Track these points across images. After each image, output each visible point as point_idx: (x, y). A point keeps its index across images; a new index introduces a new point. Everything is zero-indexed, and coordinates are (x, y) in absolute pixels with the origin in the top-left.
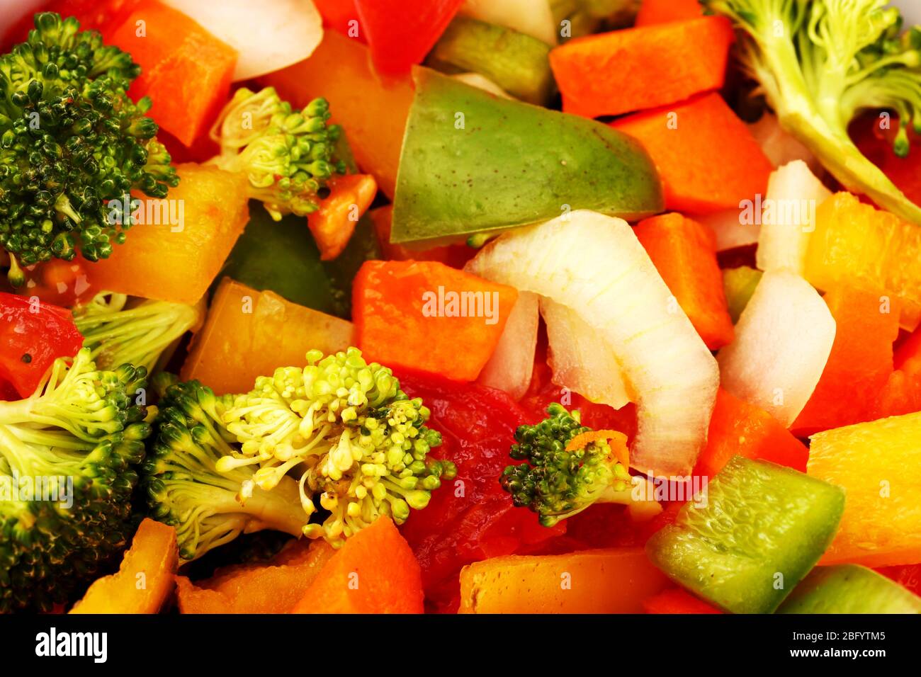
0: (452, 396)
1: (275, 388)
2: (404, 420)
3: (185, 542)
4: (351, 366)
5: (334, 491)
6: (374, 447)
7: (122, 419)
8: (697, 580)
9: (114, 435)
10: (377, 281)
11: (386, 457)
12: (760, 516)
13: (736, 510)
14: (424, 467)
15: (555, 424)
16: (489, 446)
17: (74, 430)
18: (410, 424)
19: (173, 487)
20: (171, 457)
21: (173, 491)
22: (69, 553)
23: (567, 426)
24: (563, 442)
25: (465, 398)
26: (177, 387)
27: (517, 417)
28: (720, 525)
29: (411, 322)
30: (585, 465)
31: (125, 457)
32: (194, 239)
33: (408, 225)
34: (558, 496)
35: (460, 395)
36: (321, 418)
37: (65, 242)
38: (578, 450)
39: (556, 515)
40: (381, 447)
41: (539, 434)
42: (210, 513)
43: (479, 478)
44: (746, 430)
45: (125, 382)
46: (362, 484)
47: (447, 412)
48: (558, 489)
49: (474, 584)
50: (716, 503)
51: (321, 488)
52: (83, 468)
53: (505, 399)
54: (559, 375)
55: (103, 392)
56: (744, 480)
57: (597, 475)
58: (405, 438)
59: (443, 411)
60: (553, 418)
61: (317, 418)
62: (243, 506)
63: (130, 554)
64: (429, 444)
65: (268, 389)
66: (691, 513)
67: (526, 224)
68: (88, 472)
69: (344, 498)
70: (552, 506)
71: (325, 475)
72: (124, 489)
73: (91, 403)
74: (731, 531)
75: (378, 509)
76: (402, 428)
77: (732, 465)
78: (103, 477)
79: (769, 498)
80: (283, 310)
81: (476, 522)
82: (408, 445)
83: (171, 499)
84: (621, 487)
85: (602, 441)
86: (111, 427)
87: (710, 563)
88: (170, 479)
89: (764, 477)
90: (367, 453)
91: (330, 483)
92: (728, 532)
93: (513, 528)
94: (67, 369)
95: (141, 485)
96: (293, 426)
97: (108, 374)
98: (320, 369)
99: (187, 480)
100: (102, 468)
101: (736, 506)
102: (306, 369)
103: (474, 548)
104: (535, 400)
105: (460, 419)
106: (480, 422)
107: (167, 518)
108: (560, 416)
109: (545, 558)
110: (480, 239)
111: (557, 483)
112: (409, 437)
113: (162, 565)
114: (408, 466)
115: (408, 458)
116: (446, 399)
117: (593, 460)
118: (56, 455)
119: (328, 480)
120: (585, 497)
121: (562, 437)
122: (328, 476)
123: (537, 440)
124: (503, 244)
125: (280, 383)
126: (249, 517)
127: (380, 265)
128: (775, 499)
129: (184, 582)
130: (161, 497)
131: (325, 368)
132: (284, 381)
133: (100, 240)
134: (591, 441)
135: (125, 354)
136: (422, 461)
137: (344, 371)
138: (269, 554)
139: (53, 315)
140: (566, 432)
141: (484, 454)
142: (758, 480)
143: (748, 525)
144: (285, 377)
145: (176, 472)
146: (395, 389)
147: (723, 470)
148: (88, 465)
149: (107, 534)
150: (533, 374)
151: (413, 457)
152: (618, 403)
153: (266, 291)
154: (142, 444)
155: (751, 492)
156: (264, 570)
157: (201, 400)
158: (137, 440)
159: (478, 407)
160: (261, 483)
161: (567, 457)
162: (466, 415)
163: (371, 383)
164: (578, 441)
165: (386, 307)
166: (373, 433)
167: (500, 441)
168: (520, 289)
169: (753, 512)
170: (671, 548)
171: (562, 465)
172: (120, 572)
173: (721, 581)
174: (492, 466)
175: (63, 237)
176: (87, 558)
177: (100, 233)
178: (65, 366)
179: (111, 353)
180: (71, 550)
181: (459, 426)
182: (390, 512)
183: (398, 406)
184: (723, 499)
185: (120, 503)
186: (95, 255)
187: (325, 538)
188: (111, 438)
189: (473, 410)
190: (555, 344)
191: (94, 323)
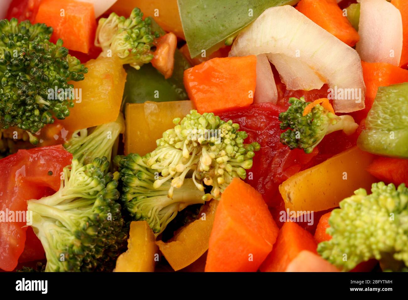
0: (246, 114)
1: (166, 142)
2: (227, 132)
3: (154, 225)
4: (195, 118)
5: (209, 176)
6: (219, 150)
7: (103, 183)
8: (384, 149)
9: (102, 191)
10: (192, 77)
11: (226, 152)
12: (400, 109)
13: (389, 111)
14: (244, 149)
15: (294, 107)
16: (270, 129)
17: (84, 196)
18: (230, 133)
19: (139, 204)
20: (132, 191)
21: (139, 205)
22: (103, 250)
23: (300, 105)
24: (301, 113)
25: (252, 112)
26: (123, 160)
27: (278, 111)
28: (384, 120)
29: (214, 89)
30: (315, 119)
31: (110, 199)
32: (104, 92)
33: (196, 47)
34: (308, 138)
35: (249, 112)
36: (191, 147)
37: (47, 116)
38: (308, 113)
39: (311, 146)
40: (222, 148)
41: (289, 114)
42: (160, 209)
43: (271, 145)
44: (380, 74)
45: (98, 166)
46: (219, 168)
47: (246, 122)
48: (307, 134)
49: (286, 191)
50: (379, 112)
51: (203, 177)
52: (94, 211)
53: (269, 105)
54: (289, 85)
55: (90, 174)
56: (387, 96)
57: (321, 121)
58: (231, 140)
59: (244, 122)
60: (293, 105)
61: (189, 147)
62: (172, 199)
63: (130, 240)
64: (242, 138)
65: (162, 144)
66: (370, 121)
67: (248, 25)
68: (96, 211)
69: (214, 177)
70: (307, 143)
71: (202, 171)
72: (116, 213)
73: (86, 181)
74: (390, 121)
75: (232, 176)
76: (227, 136)
77: (379, 92)
78: (104, 211)
79: (401, 99)
80: (157, 107)
81: (277, 164)
82: (233, 143)
83: (140, 209)
84: (335, 122)
85: (318, 105)
86: (99, 188)
87: (386, 139)
88: (136, 201)
89: (395, 91)
90: (216, 154)
91: (206, 173)
92: (389, 122)
93: (295, 160)
94: (70, 171)
95: (124, 209)
96: (180, 155)
97: (89, 165)
98: (182, 125)
99: (144, 198)
100: (102, 207)
101: (388, 109)
102: (175, 128)
103: (281, 176)
104: (283, 101)
105: (253, 122)
106: (262, 120)
107: (141, 218)
108: (295, 102)
109: (314, 167)
110: (230, 40)
111: (304, 132)
112: (232, 139)
113: (146, 239)
114: (237, 152)
115: (236, 148)
116: (244, 116)
117: (317, 115)
118: (80, 210)
119: (204, 172)
120: (321, 134)
121: (300, 111)
122: (204, 171)
123: (289, 117)
124: (241, 38)
125: (166, 139)
126: (179, 203)
127: (191, 70)
128: (403, 98)
129: (160, 243)
130: (134, 210)
131: (183, 124)
132: (168, 137)
133: (63, 109)
134: (313, 107)
135: (96, 155)
136: (242, 147)
137: (192, 122)
138: (195, 216)
139: (55, 150)
140: (300, 108)
141: (270, 133)
142: (393, 94)
143: (396, 115)
144: (168, 136)
145: (138, 197)
146: (218, 121)
147: (376, 96)
148: (95, 209)
149: (117, 236)
150: (278, 90)
151: (238, 147)
152: (319, 86)
153: (146, 102)
154: (116, 190)
155: (392, 100)
156: (193, 223)
157: (135, 160)
158: (114, 189)
159: (259, 114)
160: (175, 185)
161: (305, 119)
162: (255, 119)
163: (206, 122)
164: (307, 110)
165: (201, 87)
166: (216, 143)
167: (274, 125)
168: (256, 55)
169: (396, 108)
170: (368, 139)
171: (304, 123)
172: (128, 250)
173: (394, 145)
174: (275, 137)
175: (45, 114)
176: (112, 250)
177: (61, 106)
178: (69, 170)
179: (90, 157)
180: (103, 248)
181: (254, 126)
182: (238, 175)
183: (222, 127)
184: (381, 109)
185: (117, 220)
186: (63, 116)
187: (214, 198)
188: (101, 193)
189: (257, 116)
190: (281, 72)
191: (77, 147)
